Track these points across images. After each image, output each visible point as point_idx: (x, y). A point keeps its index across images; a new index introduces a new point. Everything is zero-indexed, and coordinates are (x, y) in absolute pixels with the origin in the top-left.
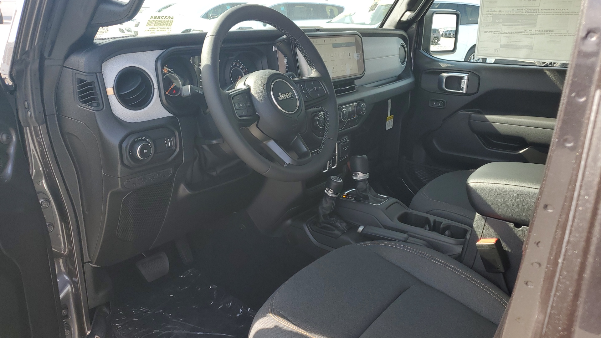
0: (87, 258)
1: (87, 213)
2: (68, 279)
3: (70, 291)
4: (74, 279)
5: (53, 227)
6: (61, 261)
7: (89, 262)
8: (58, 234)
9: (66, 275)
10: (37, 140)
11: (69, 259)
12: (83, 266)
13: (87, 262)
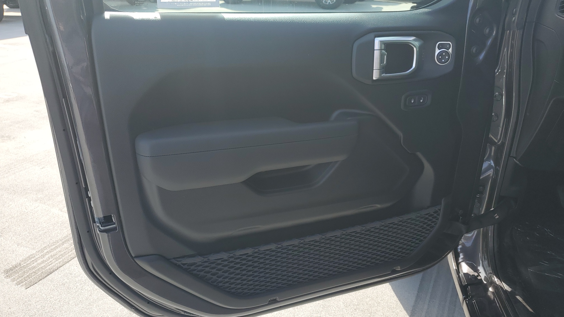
0: (513, 154)
1: (528, 114)
2: (493, 165)
3: (491, 175)
4: (497, 167)
5: (498, 117)
6: (493, 148)
7: (514, 158)
8: (499, 126)
9: (493, 161)
10: (511, 42)
11: (500, 149)
12: (508, 158)
13: (512, 157)
